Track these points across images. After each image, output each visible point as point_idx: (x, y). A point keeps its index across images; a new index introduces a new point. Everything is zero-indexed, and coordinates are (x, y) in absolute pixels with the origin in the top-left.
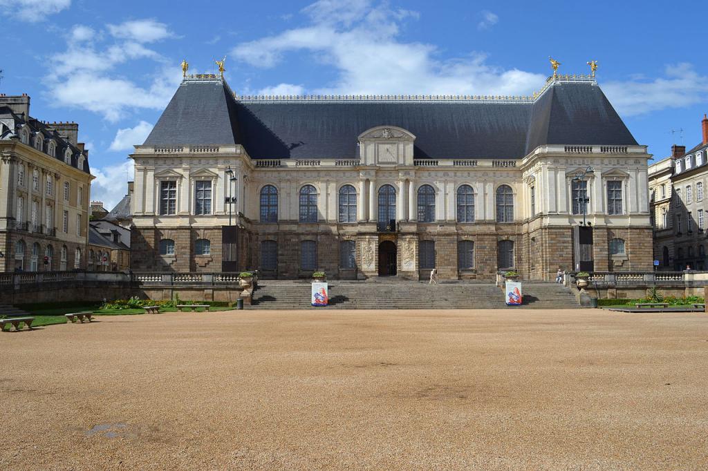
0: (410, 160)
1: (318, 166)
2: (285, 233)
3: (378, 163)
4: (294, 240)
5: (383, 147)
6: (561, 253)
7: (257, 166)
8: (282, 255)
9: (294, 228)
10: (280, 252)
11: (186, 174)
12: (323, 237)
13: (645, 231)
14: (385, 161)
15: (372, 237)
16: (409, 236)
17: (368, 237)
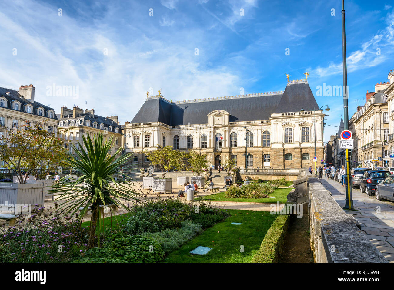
0: (227, 123)
1: (193, 127)
3: (215, 125)
5: (217, 118)
6: (279, 160)
7: (172, 129)
11: (142, 133)
13: (320, 149)
14: (218, 124)
15: (211, 154)
16: (225, 153)
17: (210, 154)
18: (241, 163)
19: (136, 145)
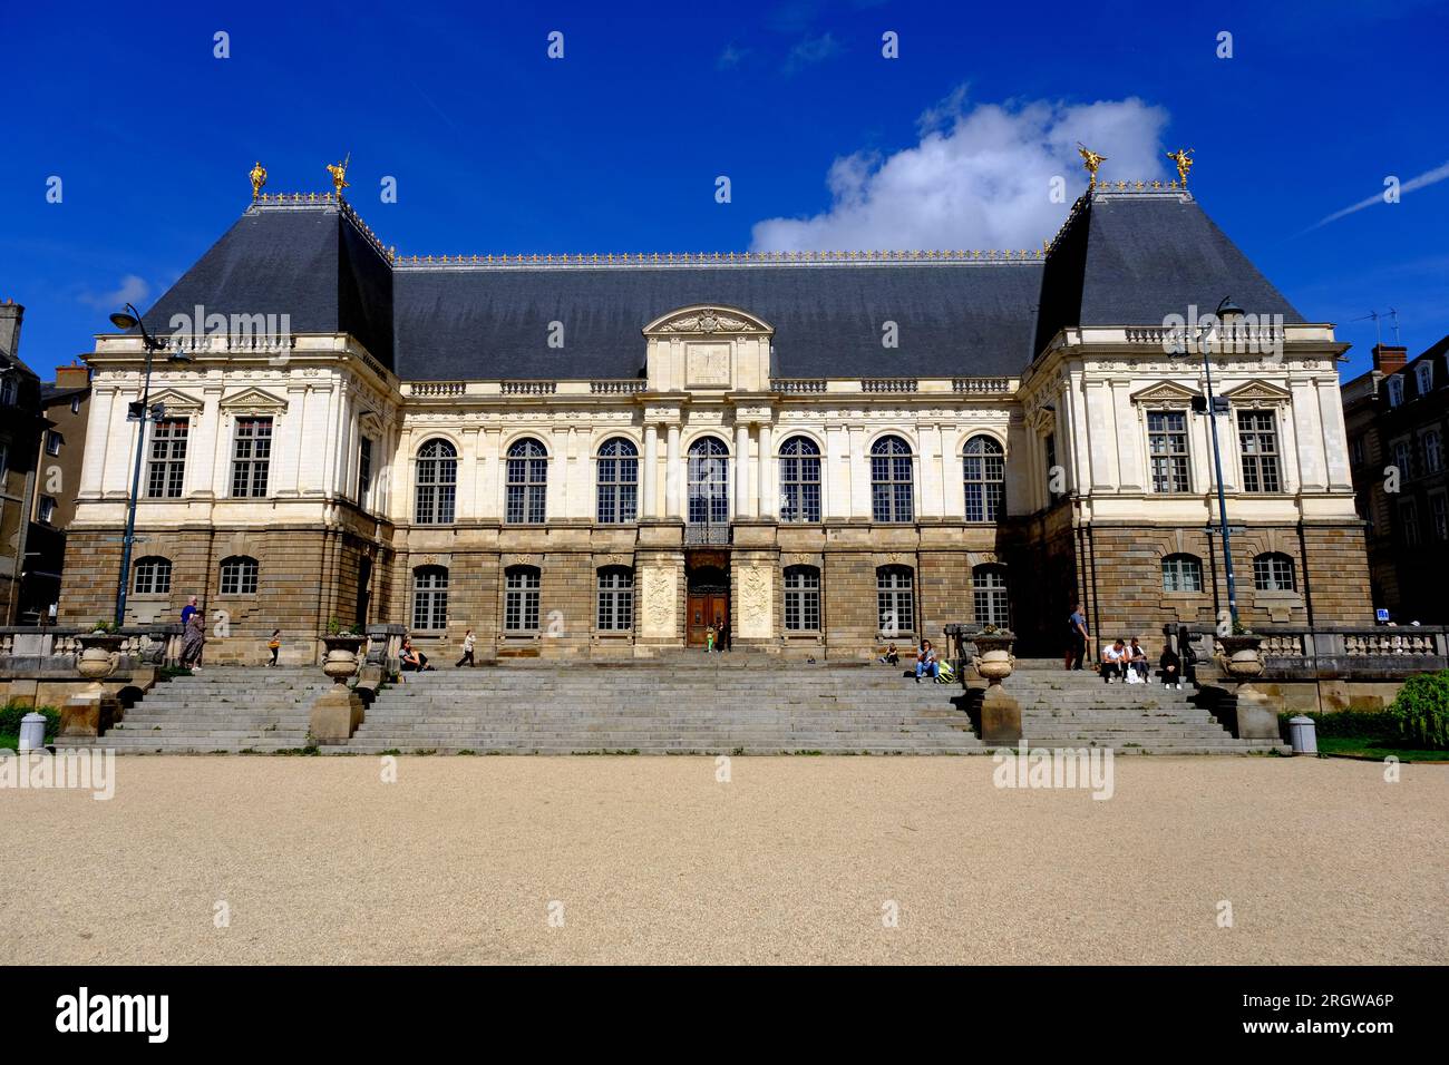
0: (761, 379)
1: (550, 394)
2: (469, 551)
3: (688, 386)
4: (489, 564)
5: (698, 351)
6: (1130, 589)
7: (411, 397)
8: (459, 600)
9: (491, 537)
10: (453, 594)
11: (212, 402)
12: (558, 557)
14: (703, 381)
15: (669, 555)
16: (757, 555)
17: (660, 556)
18: (846, 612)
19: (165, 476)
